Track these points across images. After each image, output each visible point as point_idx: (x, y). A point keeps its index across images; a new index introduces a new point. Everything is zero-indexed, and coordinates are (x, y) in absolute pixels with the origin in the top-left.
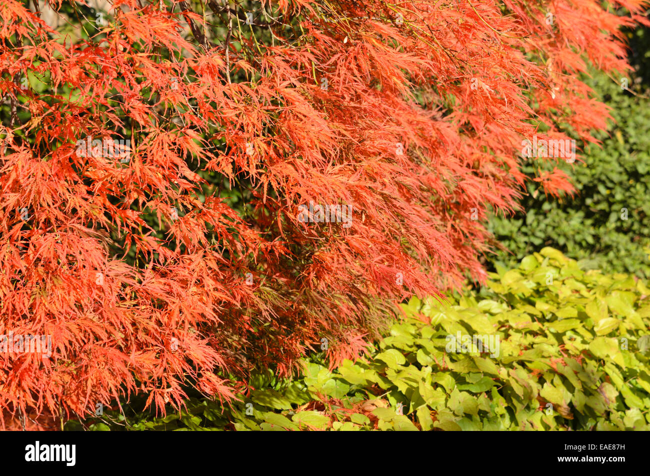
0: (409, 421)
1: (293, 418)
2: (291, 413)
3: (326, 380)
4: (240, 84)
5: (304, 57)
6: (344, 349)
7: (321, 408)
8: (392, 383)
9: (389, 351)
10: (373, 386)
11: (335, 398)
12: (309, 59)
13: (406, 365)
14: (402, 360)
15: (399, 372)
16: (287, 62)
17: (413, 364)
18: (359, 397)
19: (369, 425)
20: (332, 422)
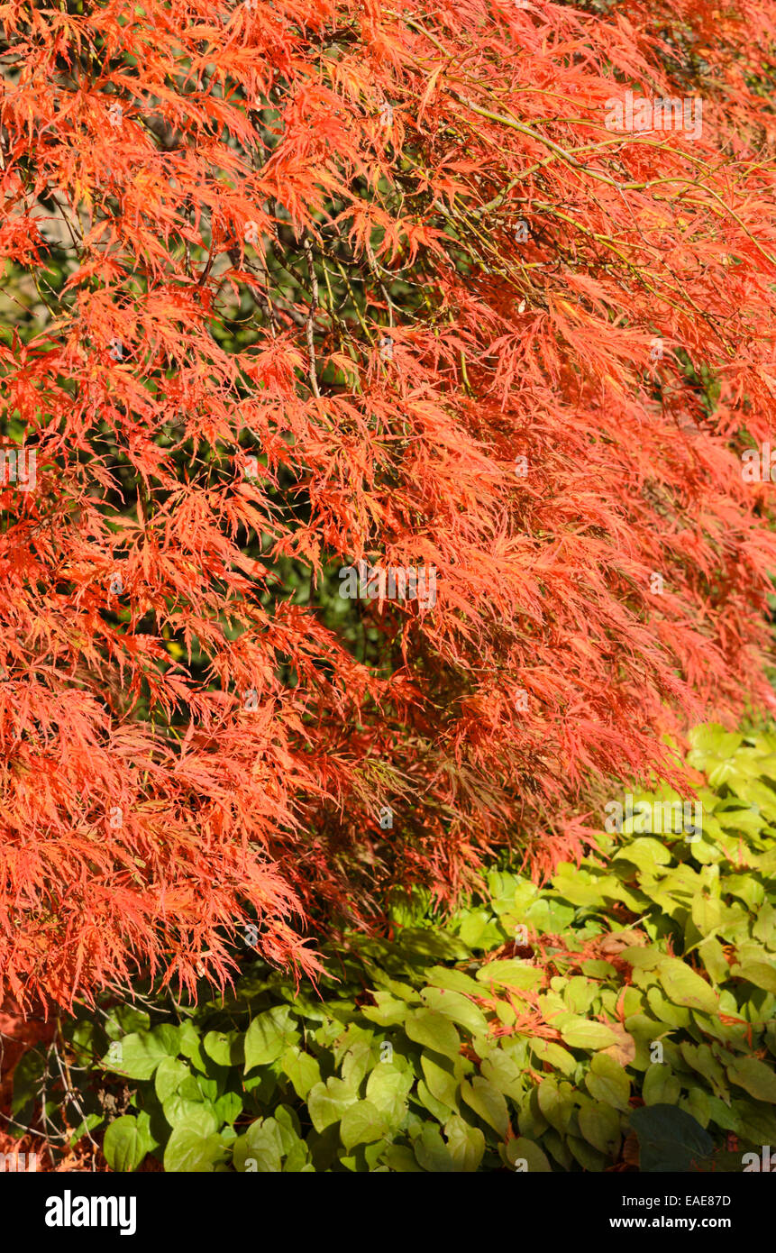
0: (686, 967)
1: (478, 975)
2: (473, 965)
3: (530, 902)
4: (334, 398)
5: (446, 344)
6: (555, 844)
7: (526, 953)
8: (650, 900)
9: (640, 841)
10: (616, 906)
11: (550, 932)
12: (455, 349)
13: (673, 865)
14: (666, 856)
15: (661, 878)
16: (414, 354)
17: (686, 863)
18: (593, 928)
19: (616, 979)
20: (549, 978)
